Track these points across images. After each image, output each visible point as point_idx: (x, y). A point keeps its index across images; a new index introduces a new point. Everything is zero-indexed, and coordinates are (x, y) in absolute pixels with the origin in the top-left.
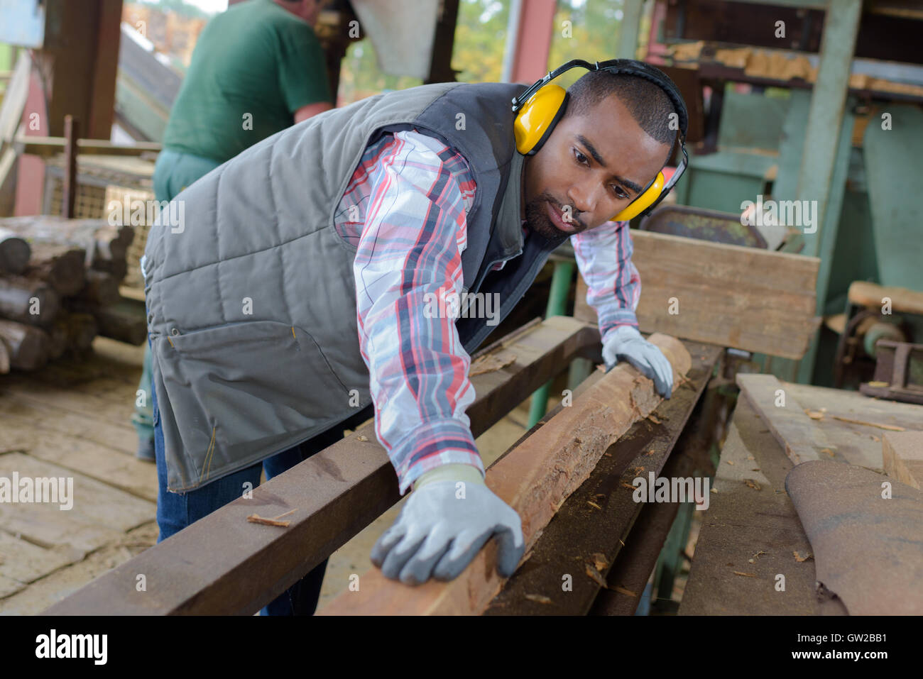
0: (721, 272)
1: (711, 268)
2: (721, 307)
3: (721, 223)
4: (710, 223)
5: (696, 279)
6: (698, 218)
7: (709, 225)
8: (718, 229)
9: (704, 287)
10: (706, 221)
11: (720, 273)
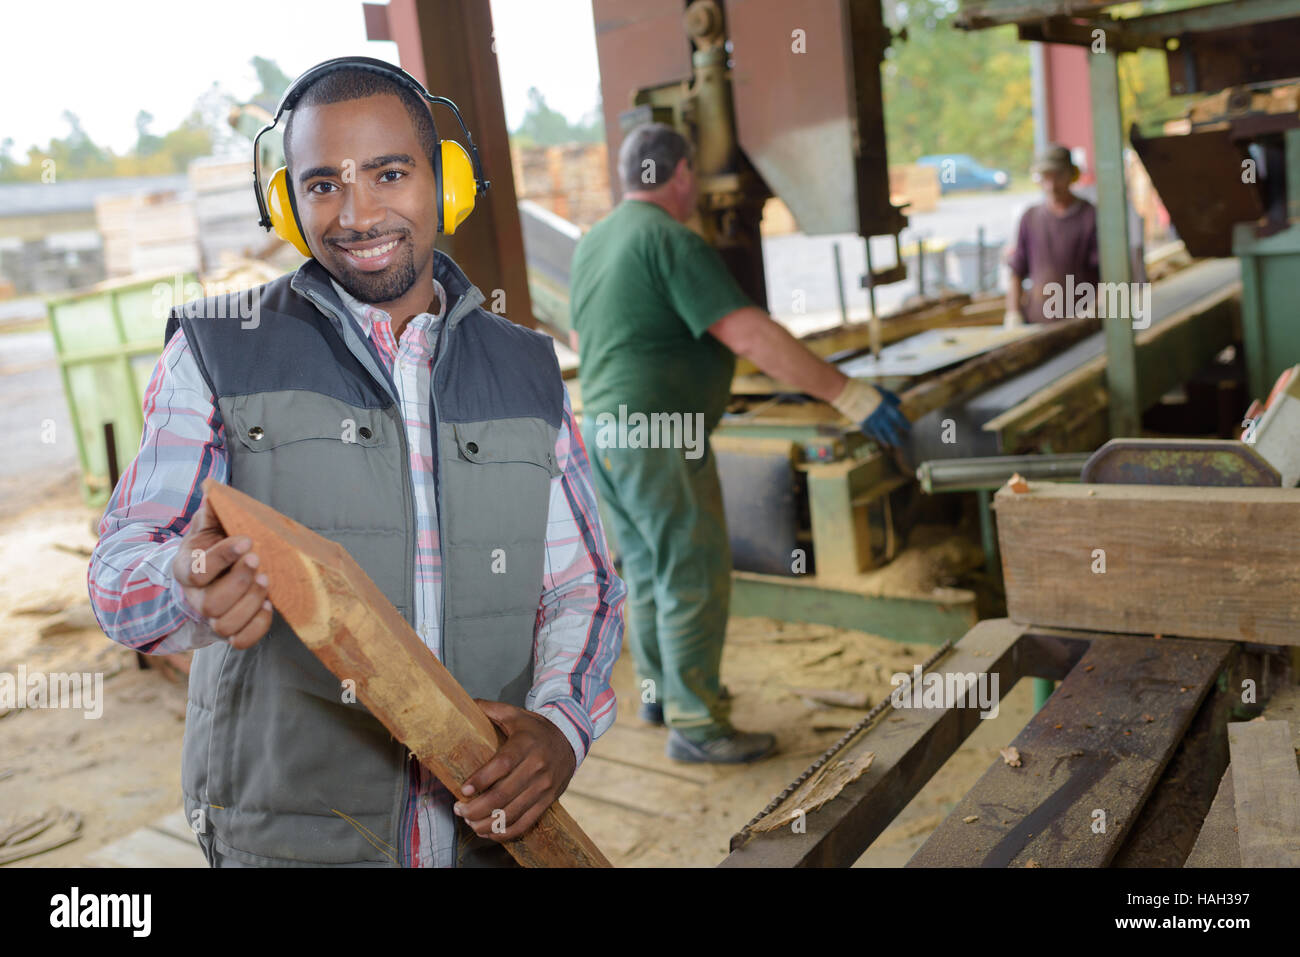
0: (1207, 536)
1: (1190, 533)
2: (1218, 586)
3: (1200, 456)
4: (1184, 458)
5: (1170, 551)
6: (1164, 453)
7: (1182, 463)
8: (1197, 466)
9: (1185, 560)
10: (1176, 456)
11: (1206, 539)
